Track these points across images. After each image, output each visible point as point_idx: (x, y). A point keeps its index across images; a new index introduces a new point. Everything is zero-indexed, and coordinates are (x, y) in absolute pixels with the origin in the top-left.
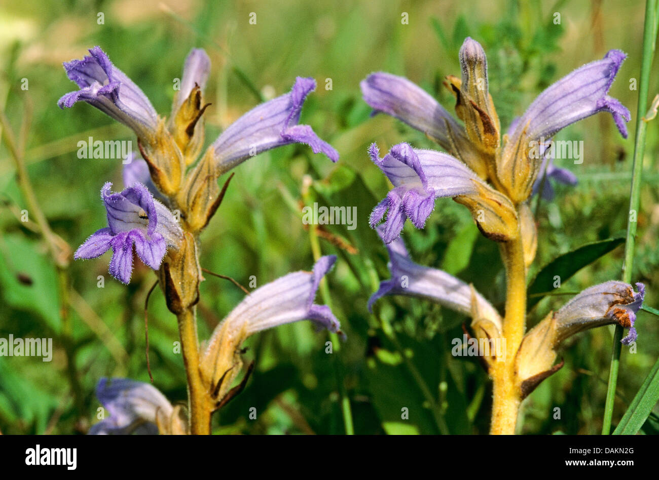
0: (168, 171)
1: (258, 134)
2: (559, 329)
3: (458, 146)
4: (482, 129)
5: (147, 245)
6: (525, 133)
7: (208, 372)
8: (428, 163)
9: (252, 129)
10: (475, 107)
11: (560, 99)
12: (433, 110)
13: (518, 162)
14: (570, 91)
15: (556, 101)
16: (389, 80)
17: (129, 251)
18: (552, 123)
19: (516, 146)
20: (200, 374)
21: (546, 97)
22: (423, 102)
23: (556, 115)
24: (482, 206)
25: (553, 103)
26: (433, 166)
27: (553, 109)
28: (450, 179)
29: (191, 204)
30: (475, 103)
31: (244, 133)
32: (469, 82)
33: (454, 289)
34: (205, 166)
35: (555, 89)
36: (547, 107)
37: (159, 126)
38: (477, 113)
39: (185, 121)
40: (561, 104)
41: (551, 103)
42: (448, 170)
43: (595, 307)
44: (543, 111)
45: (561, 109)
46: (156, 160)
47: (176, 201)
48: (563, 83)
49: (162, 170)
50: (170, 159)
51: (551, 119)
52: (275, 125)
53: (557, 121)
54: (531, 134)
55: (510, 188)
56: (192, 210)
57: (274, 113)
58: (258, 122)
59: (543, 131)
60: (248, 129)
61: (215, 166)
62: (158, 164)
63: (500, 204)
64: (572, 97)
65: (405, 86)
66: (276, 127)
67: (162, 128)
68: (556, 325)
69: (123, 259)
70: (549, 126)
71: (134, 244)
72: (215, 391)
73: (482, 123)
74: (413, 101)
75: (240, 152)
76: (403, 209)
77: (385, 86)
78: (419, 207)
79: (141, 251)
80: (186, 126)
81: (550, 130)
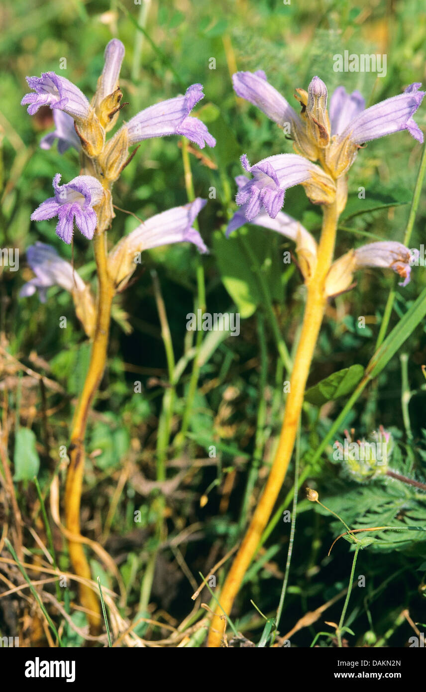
0: (94, 143)
1: (160, 124)
2: (356, 265)
3: (300, 138)
4: (318, 135)
5: (83, 218)
6: (348, 139)
7: (113, 273)
8: (280, 167)
9: (156, 121)
10: (316, 123)
11: (376, 119)
12: (284, 110)
13: (342, 156)
14: (383, 115)
15: (372, 120)
16: (254, 80)
17: (71, 222)
18: (368, 135)
19: (341, 146)
20: (107, 274)
21: (366, 116)
22: (277, 102)
23: (372, 130)
24: (314, 186)
25: (370, 121)
26: (284, 168)
27: (369, 125)
28: (294, 174)
29: (109, 166)
30: (316, 120)
31: (150, 122)
32: (314, 107)
33: (287, 224)
34: (121, 141)
35: (373, 111)
36: (365, 123)
37: (90, 114)
38: (316, 126)
39: (108, 109)
40: (375, 122)
41: (369, 120)
42: (294, 168)
43: (384, 258)
44: (362, 125)
45: (375, 126)
46: (86, 135)
47: (98, 160)
48: (379, 108)
49: (90, 142)
50: (96, 136)
51: (367, 131)
52: (173, 120)
53: (372, 134)
54: (353, 139)
55: (334, 171)
56: (109, 170)
57: (172, 110)
58: (161, 116)
59: (362, 138)
60: (153, 120)
61: (128, 140)
62: (88, 139)
63: (326, 185)
64: (384, 118)
65: (265, 88)
66: (173, 122)
67: (93, 116)
68: (354, 261)
69: (67, 226)
70: (366, 136)
71: (75, 217)
72: (116, 285)
73: (319, 132)
74: (270, 101)
75: (146, 135)
76: (261, 199)
77: (251, 84)
78: (273, 203)
79: (80, 224)
80: (109, 112)
81: (366, 139)
